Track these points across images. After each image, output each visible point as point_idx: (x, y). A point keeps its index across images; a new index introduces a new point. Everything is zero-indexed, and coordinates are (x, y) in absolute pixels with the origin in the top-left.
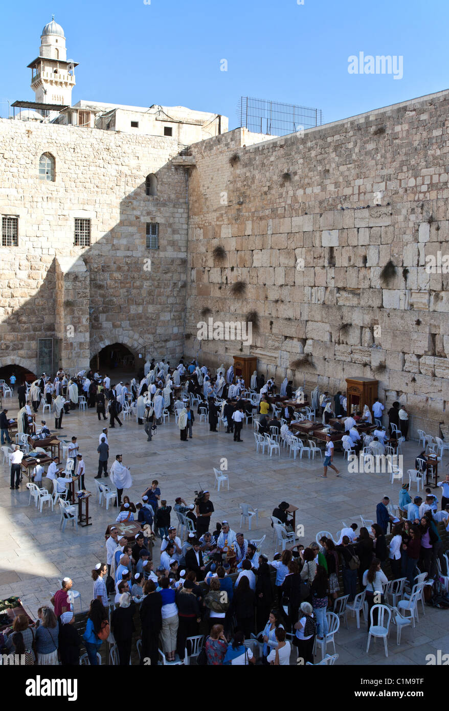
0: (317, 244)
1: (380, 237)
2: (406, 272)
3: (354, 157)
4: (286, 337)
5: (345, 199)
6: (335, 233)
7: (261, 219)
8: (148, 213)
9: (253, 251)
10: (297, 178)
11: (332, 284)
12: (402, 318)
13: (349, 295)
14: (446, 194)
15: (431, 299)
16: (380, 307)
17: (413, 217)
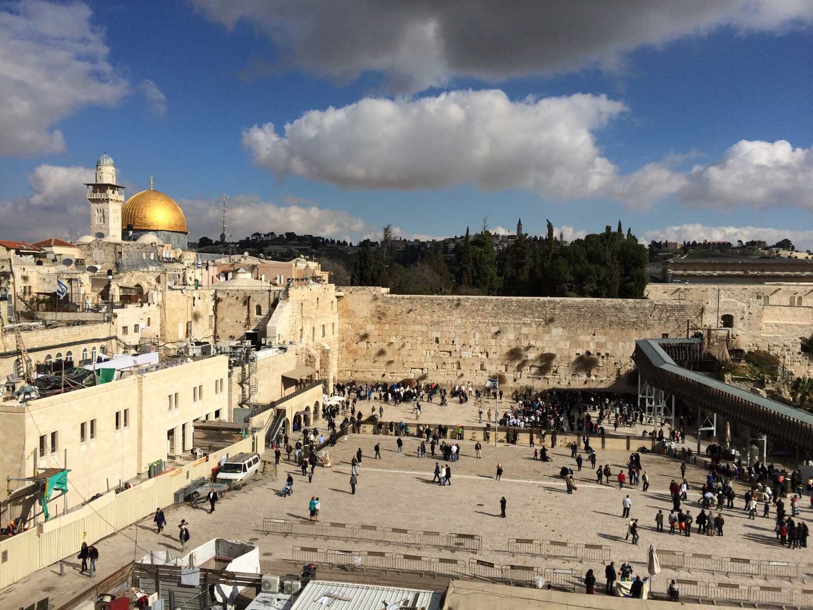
0: (429, 336)
1: (460, 335)
3: (447, 309)
4: (411, 368)
5: (443, 322)
6: (439, 333)
8: (333, 319)
9: (390, 336)
10: (416, 311)
11: (437, 349)
12: (469, 360)
13: (446, 353)
14: (485, 325)
15: (480, 354)
16: (461, 357)
17: (473, 331)
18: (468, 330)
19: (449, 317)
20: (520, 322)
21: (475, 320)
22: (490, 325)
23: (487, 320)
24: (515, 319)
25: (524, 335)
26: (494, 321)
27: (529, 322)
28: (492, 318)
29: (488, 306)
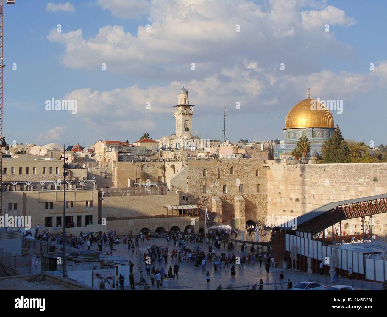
0: (310, 193)
3: (318, 173)
5: (317, 183)
6: (314, 191)
7: (293, 185)
8: (257, 182)
11: (314, 203)
17: (332, 189)
18: (329, 189)
19: (320, 180)
20: (357, 182)
21: (333, 181)
23: (339, 181)
24: (355, 180)
26: (343, 182)
27: (363, 182)
28: (342, 180)
29: (340, 171)
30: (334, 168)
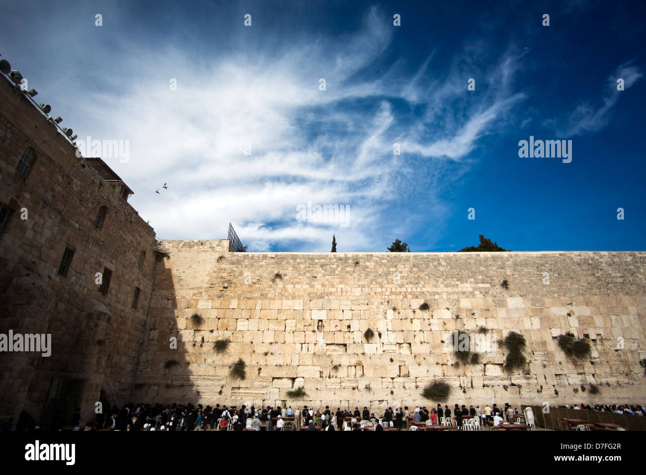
0: (308, 317)
1: (360, 315)
2: (380, 335)
3: (337, 272)
4: (274, 378)
5: (330, 294)
6: (324, 312)
7: (249, 299)
9: (237, 319)
10: (286, 278)
11: (322, 342)
12: (380, 358)
13: (337, 348)
14: (401, 297)
15: (396, 348)
16: (363, 354)
17: (382, 307)
18: (374, 307)
19: (341, 286)
20: (457, 290)
21: (384, 290)
22: (410, 296)
23: (404, 290)
24: (446, 286)
25: (467, 310)
26: (414, 290)
27: (471, 290)
28: (412, 286)
29: (403, 266)
30: (383, 261)
